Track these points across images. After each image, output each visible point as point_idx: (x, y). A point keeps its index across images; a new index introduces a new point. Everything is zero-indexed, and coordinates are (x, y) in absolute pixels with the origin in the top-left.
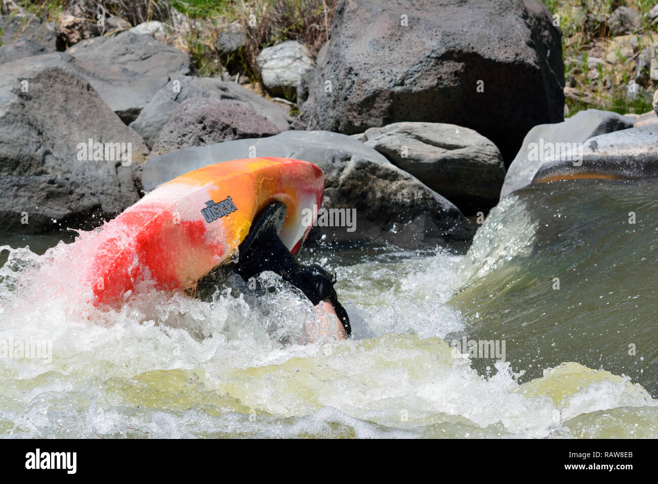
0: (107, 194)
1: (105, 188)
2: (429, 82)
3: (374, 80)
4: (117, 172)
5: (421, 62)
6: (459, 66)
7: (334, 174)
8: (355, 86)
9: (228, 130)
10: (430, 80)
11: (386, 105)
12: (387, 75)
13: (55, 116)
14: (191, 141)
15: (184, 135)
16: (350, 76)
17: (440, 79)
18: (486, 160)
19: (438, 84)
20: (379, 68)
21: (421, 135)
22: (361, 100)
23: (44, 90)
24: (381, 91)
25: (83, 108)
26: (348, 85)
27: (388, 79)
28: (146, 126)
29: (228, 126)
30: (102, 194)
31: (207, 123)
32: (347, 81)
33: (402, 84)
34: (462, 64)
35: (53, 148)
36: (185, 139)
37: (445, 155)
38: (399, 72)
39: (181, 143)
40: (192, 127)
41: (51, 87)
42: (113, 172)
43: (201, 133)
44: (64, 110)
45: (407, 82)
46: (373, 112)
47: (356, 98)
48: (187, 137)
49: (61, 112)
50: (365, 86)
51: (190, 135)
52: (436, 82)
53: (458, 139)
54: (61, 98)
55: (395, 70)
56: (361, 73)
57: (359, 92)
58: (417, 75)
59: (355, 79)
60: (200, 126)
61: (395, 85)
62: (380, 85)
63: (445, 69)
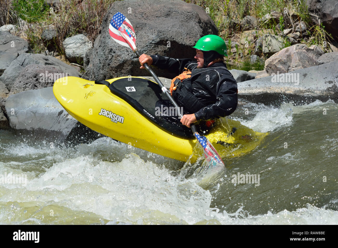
3: (123, 55)
5: (147, 46)
6: (166, 48)
8: (113, 58)
11: (129, 68)
12: (130, 52)
14: (30, 86)
16: (111, 53)
20: (126, 49)
22: (117, 65)
24: (127, 61)
26: (110, 58)
27: (130, 55)
28: (7, 79)
31: (38, 77)
32: (109, 55)
36: (27, 85)
39: (25, 87)
40: (31, 79)
43: (35, 83)
46: (123, 71)
47: (114, 64)
50: (119, 58)
51: (30, 83)
53: (166, 85)
56: (117, 51)
57: (115, 61)
58: (145, 52)
59: (114, 54)
60: (35, 79)
61: (134, 57)
62: (126, 58)
63: (159, 49)
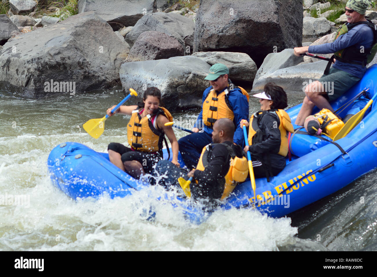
0: (110, 74)
1: (108, 72)
2: (232, 32)
3: (212, 30)
4: (115, 63)
5: (229, 23)
6: (245, 25)
7: (184, 79)
8: (205, 32)
9: (156, 49)
10: (233, 31)
11: (216, 40)
12: (216, 28)
13: (90, 41)
14: (142, 52)
15: (139, 50)
16: (203, 27)
17: (237, 30)
18: (249, 67)
19: (236, 32)
20: (213, 25)
21: (224, 58)
22: (207, 37)
23: (86, 30)
24: (214, 35)
25: (102, 36)
26: (202, 31)
27: (217, 30)
28: (133, 35)
29: (156, 47)
30: (107, 74)
31: (148, 45)
32: (202, 29)
33: (222, 32)
34: (246, 24)
35: (87, 57)
36: (140, 51)
37: (233, 66)
38: (221, 27)
39: (138, 53)
40: (142, 47)
41: (89, 28)
42: (113, 64)
43: (146, 50)
44: (94, 38)
45: (224, 31)
46: (211, 42)
47: (205, 36)
48: (141, 51)
49: (93, 39)
50: (208, 32)
51: (142, 50)
52: (235, 31)
53: (239, 59)
54: (93, 32)
55: (220, 26)
56: (207, 27)
57: (206, 34)
58: (228, 29)
59: (205, 29)
60: (145, 46)
61: (219, 32)
62: (214, 32)
63: (239, 26)
